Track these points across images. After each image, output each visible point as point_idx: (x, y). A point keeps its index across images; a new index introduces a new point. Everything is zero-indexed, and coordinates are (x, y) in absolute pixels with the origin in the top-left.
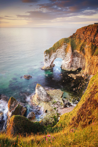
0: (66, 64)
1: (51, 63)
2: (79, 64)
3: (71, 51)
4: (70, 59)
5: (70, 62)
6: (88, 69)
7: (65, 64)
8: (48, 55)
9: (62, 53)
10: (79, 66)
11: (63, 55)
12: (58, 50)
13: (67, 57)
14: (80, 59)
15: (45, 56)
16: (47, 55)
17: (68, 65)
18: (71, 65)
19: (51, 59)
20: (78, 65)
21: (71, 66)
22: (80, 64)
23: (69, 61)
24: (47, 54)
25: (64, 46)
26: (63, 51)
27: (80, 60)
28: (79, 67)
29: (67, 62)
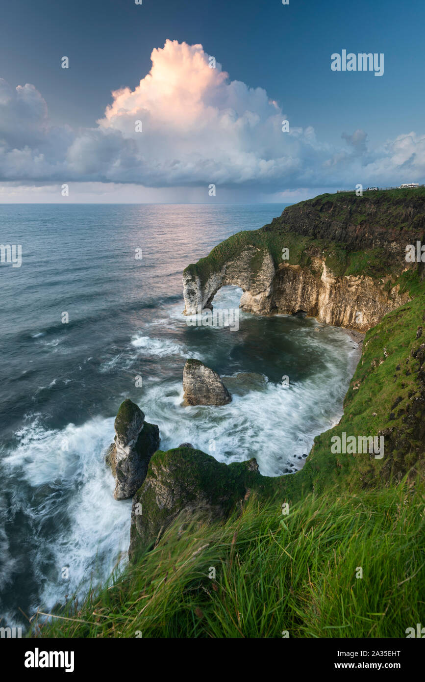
0: (255, 301)
1: (208, 302)
2: (296, 300)
3: (271, 265)
4: (269, 289)
5: (268, 297)
6: (329, 312)
7: (252, 303)
8: (197, 280)
9: (240, 272)
10: (298, 306)
11: (247, 278)
12: (229, 263)
13: (258, 283)
14: (301, 286)
15: (188, 281)
16: (193, 280)
17: (263, 304)
18: (271, 304)
19: (206, 291)
20: (293, 303)
21: (274, 308)
22: (299, 299)
23: (267, 294)
24: (192, 274)
25: (246, 252)
26: (245, 267)
27: (300, 291)
28: (297, 308)
29: (258, 297)
